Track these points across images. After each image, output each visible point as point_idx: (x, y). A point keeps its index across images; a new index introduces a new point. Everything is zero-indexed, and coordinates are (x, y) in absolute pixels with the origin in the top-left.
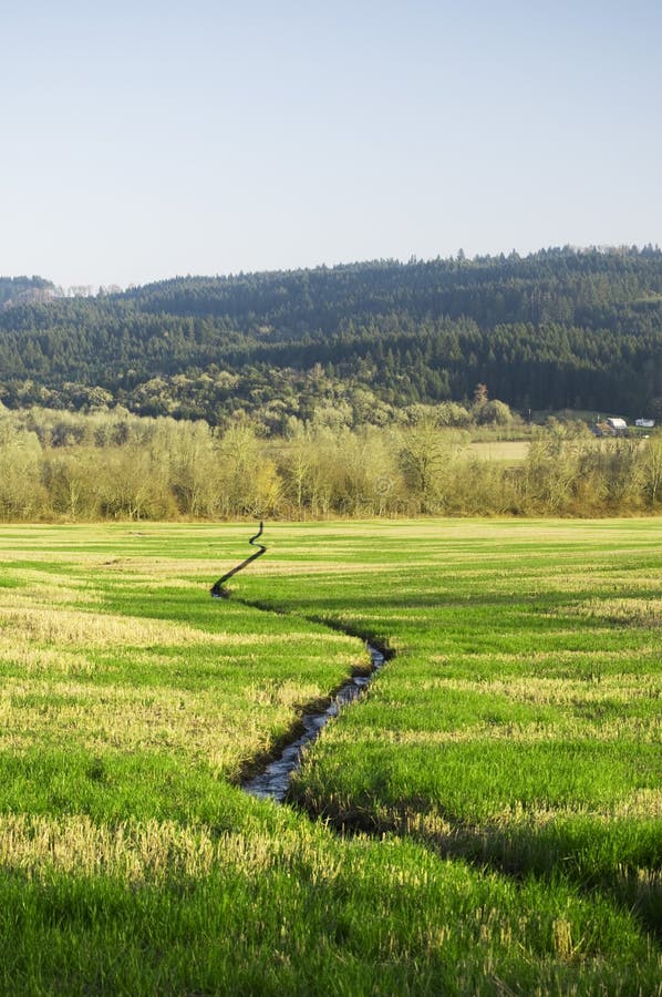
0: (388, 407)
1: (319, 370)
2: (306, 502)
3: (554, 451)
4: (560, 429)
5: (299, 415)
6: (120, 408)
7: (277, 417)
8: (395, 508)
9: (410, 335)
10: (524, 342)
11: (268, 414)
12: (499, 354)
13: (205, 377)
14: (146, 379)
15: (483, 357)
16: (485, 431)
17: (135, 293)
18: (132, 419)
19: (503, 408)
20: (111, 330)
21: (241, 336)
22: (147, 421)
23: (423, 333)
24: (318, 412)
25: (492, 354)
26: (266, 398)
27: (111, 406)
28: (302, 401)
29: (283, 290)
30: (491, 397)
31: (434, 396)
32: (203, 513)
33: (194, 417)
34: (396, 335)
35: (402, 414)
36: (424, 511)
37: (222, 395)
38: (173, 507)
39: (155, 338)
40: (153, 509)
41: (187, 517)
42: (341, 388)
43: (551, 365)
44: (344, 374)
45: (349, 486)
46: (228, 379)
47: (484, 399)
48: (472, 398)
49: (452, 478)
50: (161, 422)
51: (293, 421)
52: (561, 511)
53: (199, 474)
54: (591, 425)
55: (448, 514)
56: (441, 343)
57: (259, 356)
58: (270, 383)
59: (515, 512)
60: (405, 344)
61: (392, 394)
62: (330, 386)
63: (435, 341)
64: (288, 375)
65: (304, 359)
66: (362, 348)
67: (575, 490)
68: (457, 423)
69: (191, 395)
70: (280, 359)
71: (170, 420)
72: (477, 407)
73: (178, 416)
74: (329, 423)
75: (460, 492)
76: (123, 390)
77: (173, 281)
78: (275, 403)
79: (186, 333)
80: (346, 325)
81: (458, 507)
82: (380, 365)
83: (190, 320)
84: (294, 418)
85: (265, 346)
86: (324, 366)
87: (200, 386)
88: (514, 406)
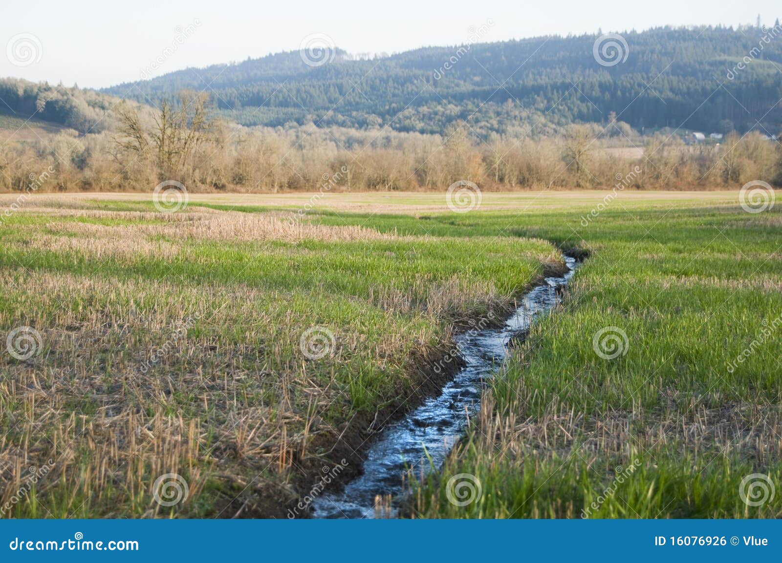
0: (554, 126)
1: (510, 103)
2: (501, 180)
3: (660, 151)
4: (665, 139)
5: (497, 131)
6: (386, 127)
7: (484, 132)
8: (561, 184)
9: (568, 80)
10: (639, 85)
11: (479, 131)
12: (624, 93)
13: (440, 108)
14: (401, 109)
15: (614, 95)
16: (615, 140)
17: (396, 57)
18: (394, 134)
19: (626, 126)
20: (381, 80)
21: (462, 82)
22: (403, 135)
23: (576, 79)
24: (510, 129)
25: (619, 93)
26: (477, 121)
27: (381, 126)
28: (500, 122)
29: (488, 54)
30: (619, 120)
31: (582, 118)
32: (434, 187)
33: (432, 132)
34: (559, 81)
35: (562, 130)
36: (578, 186)
37: (450, 119)
38: (415, 183)
39: (408, 84)
40: (401, 184)
41: (423, 189)
42: (524, 114)
43: (657, 100)
44: (527, 105)
45: (529, 169)
46: (454, 109)
47: (614, 120)
48: (607, 120)
49: (597, 165)
50: (411, 134)
51: (494, 135)
52: (668, 187)
53: (431, 161)
54: (682, 137)
55: (595, 188)
56: (587, 87)
57: (473, 95)
58: (480, 111)
59: (638, 187)
60: (565, 87)
61: (556, 118)
62: (517, 113)
63: (583, 85)
64: (491, 107)
65: (502, 97)
66: (538, 89)
67: (677, 173)
68: (600, 136)
69: (430, 119)
70: (485, 96)
71: (418, 134)
72: (610, 126)
73: (422, 132)
74: (516, 136)
75: (602, 173)
76: (387, 115)
77: (420, 50)
78: (483, 124)
79: (428, 81)
80: (527, 75)
81: (600, 184)
82: (549, 100)
83: (430, 73)
84: (494, 133)
85: (477, 88)
86: (514, 101)
87: (436, 113)
88: (633, 125)
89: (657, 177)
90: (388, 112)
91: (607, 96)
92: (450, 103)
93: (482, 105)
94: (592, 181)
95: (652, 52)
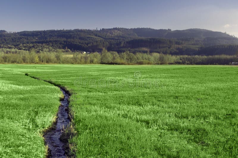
0: (54, 49)
1: (44, 44)
2: (42, 61)
3: (77, 56)
4: (78, 53)
5: (41, 50)
6: (16, 49)
7: (38, 50)
8: (55, 62)
9: (57, 40)
10: (72, 41)
11: (37, 50)
12: (69, 43)
13: (28, 45)
14: (19, 45)
15: (67, 43)
16: (67, 53)
17: (18, 33)
18: (18, 50)
19: (69, 50)
20: (15, 38)
21: (33, 39)
22: (20, 50)
23: (59, 40)
24: (44, 50)
25: (68, 43)
26: (37, 48)
27: (15, 48)
28: (42, 48)
29: (39, 33)
30: (68, 48)
31: (60, 48)
32: (27, 63)
33: (26, 50)
34: (55, 40)
35: (56, 50)
36: (59, 63)
37: (30, 47)
38: (23, 62)
39: (21, 39)
40: (20, 62)
41: (25, 63)
42: (47, 47)
43: (76, 45)
44: (48, 45)
45: (49, 59)
46: (31, 45)
47: (67, 49)
48: (65, 48)
49: (63, 59)
50: (22, 50)
51: (40, 51)
52: (78, 63)
53: (27, 57)
54: (81, 53)
55: (63, 64)
56: (61, 41)
57: (36, 42)
58: (37, 46)
59: (72, 63)
60: (56, 41)
61: (54, 48)
62: (46, 46)
63: (60, 41)
64: (40, 45)
65: (42, 43)
66: (50, 41)
67: (80, 61)
68: (64, 52)
69: (26, 47)
70: (39, 43)
71: (23, 51)
72: (66, 50)
73: (24, 50)
74: (46, 51)
75: (65, 61)
76: (16, 46)
77: (24, 31)
78: (38, 48)
79: (25, 38)
80: (48, 38)
81: (64, 63)
82: (53, 44)
83: (26, 37)
84: (41, 51)
85: (37, 41)
86: (45, 43)
87: (27, 46)
88: (71, 50)
89: (76, 61)
90: (16, 45)
91: (65, 43)
92: (30, 44)
93: (38, 44)
94: (62, 62)
95: (75, 34)
